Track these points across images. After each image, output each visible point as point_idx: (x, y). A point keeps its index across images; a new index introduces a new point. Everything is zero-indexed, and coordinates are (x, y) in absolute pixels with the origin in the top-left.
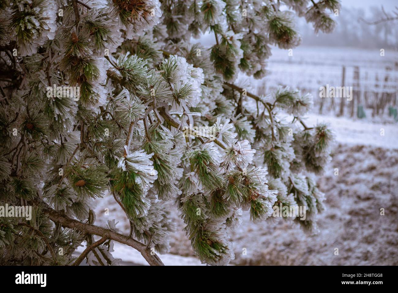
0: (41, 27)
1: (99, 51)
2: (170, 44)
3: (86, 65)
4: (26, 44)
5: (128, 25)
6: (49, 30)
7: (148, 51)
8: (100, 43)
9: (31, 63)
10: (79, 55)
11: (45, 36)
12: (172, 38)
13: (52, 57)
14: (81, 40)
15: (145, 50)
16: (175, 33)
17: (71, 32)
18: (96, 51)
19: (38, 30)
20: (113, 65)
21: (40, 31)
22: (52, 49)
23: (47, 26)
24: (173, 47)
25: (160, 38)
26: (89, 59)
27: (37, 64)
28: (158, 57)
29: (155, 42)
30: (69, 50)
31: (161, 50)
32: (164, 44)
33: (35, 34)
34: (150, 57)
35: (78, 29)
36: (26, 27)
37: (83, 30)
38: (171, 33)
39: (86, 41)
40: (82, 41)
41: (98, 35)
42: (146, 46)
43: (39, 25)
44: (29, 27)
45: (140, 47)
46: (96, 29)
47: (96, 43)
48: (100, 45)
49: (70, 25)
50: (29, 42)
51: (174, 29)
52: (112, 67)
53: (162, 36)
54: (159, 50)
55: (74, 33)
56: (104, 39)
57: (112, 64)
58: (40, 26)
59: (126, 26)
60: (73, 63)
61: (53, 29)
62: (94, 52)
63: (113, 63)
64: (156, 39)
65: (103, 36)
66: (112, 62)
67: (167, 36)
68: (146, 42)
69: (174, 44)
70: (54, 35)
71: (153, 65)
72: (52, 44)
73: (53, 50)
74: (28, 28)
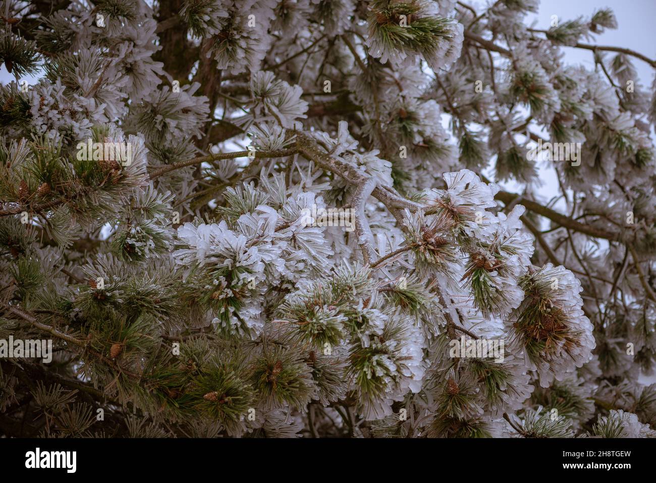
0: (399, 372)
1: (495, 408)
2: (604, 387)
3: (474, 432)
4: (375, 401)
5: (541, 365)
6: (411, 377)
7: (570, 400)
8: (495, 394)
9: (381, 428)
10: (461, 416)
11: (406, 387)
12: (608, 376)
13: (415, 418)
14: (463, 390)
15: (564, 398)
16: (612, 367)
17: (447, 378)
18: (490, 409)
19: (394, 378)
20: (515, 429)
21: (397, 380)
22: (414, 406)
23: (407, 371)
24: (611, 391)
25: (589, 376)
26: (477, 422)
27: (390, 430)
28: (586, 409)
29: (580, 385)
30: (444, 408)
31: (591, 398)
32: (596, 387)
33: (389, 385)
34: (573, 411)
35: (457, 372)
36: (373, 374)
37: (466, 373)
38: (605, 368)
39: (471, 392)
40: (464, 392)
41: (492, 382)
42: (566, 392)
43: (395, 369)
44: (380, 372)
45: (557, 394)
46: (488, 372)
47: (489, 395)
48: (496, 398)
49: (445, 366)
50: (379, 397)
51: (611, 361)
52: (514, 431)
53: (591, 373)
54: (588, 399)
55: (451, 379)
56: (502, 389)
57: (514, 427)
58: (397, 370)
59: (538, 366)
60: (451, 428)
61: (419, 375)
62: (486, 410)
63: (516, 426)
64: (582, 380)
65: (500, 384)
66: (513, 423)
67: (599, 373)
68: (566, 385)
69: (611, 387)
70: (420, 385)
71: (579, 424)
72: (415, 398)
73: (417, 407)
74: (377, 375)
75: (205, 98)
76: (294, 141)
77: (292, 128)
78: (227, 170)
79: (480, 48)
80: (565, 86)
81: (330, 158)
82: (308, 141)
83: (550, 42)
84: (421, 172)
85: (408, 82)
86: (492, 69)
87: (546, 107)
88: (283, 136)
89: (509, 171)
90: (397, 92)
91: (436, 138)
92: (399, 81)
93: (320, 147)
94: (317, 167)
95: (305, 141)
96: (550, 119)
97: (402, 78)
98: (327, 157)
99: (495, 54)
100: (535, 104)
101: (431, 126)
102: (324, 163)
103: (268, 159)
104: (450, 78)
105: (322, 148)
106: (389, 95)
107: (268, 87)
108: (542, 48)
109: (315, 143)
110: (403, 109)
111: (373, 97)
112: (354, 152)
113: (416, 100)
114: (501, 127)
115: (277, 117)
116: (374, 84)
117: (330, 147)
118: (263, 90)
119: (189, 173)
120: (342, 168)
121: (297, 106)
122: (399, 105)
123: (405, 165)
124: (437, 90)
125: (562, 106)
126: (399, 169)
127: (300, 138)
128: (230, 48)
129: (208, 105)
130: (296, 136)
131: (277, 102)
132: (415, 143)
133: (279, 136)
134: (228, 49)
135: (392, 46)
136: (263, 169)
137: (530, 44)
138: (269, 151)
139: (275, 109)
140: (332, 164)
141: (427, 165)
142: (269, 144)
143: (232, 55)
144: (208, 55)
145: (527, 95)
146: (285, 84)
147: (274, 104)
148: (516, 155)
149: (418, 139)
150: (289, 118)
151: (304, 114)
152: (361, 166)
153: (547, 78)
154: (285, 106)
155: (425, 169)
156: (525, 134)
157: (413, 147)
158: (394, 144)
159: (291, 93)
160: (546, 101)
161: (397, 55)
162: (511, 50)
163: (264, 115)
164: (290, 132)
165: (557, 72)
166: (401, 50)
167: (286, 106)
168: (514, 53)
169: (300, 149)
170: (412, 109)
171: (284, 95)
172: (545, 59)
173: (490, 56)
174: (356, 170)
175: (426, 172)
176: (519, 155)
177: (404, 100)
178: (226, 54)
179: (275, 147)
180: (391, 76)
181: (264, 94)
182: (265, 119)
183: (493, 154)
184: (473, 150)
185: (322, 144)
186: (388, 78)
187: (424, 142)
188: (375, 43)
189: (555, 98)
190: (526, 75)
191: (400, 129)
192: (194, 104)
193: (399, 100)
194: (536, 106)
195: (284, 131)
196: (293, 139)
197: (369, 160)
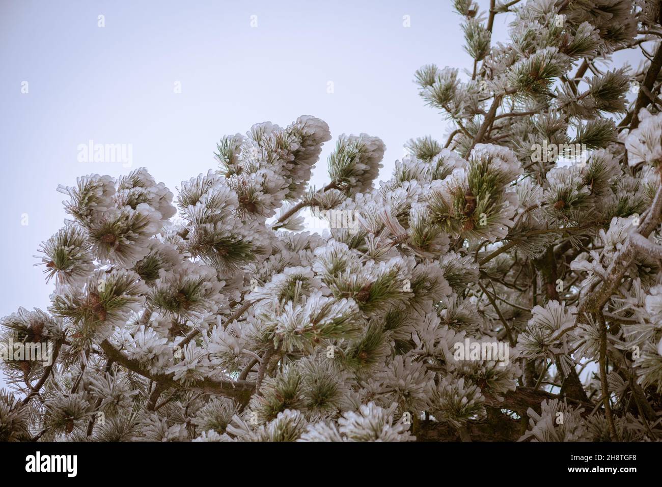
75: (544, 404)
76: (590, 315)
77: (575, 316)
78: (616, 383)
79: (492, 126)
80: (532, 42)
81: (608, 279)
82: (590, 301)
83: (487, 57)
84: (619, 186)
85: (527, 199)
86: (513, 115)
87: (554, 61)
88: (585, 326)
89: (617, 99)
90: (537, 210)
91: (585, 172)
92: (526, 208)
93: (597, 289)
94: (617, 292)
95: (591, 304)
96: (565, 57)
97: (524, 205)
98: (607, 282)
99: (499, 111)
100: (550, 73)
101: (573, 176)
102: (613, 286)
103: (608, 341)
104: (522, 157)
105: (598, 286)
106: (540, 218)
107: (534, 340)
108: (492, 65)
109: (593, 294)
110: (555, 205)
111: (541, 235)
112: (601, 255)
113: (546, 191)
114: (572, 106)
115: (564, 332)
116: (529, 234)
117: (596, 279)
118: (535, 345)
119: (619, 421)
120: (619, 267)
121: (552, 311)
122: (551, 208)
123: (612, 203)
124: (533, 171)
125: (552, 46)
126: (615, 210)
127: (587, 309)
128: (495, 377)
129: (550, 400)
130: (585, 313)
131: (548, 332)
132: (590, 193)
133: (585, 330)
134: (497, 380)
135: (497, 215)
136: (616, 346)
137: (488, 77)
138: (600, 340)
139: (556, 334)
140: (614, 277)
141: (611, 181)
142: (593, 341)
143: (503, 375)
144: (502, 399)
145: (541, 81)
146: (531, 322)
147: (550, 335)
148: (601, 91)
149: (586, 190)
150: (564, 320)
151: (560, 304)
152: (617, 248)
153: (524, 60)
154: (553, 324)
155: (615, 184)
156: (577, 82)
157: (594, 195)
158: (590, 214)
159: (540, 317)
160: (547, 61)
161: (506, 211)
162: (494, 95)
163: (561, 344)
164: (580, 318)
165: (518, 51)
166: (501, 207)
167: (552, 322)
168: (497, 93)
169: (598, 309)
170: (555, 196)
171: (541, 324)
172: (504, 61)
173: (500, 117)
174: (621, 253)
175: (619, 183)
176: (601, 88)
177: (546, 204)
178: (500, 382)
179: (596, 335)
180: (522, 216)
181: (541, 344)
182: (565, 344)
183: (599, 114)
184: (596, 135)
185: (593, 287)
186: (524, 220)
187: (588, 184)
188: (493, 233)
189: (544, 52)
190: (521, 81)
191: (575, 208)
192: (550, 415)
193: (546, 209)
194: (552, 71)
195: (579, 325)
196: (588, 316)
197: (610, 240)
